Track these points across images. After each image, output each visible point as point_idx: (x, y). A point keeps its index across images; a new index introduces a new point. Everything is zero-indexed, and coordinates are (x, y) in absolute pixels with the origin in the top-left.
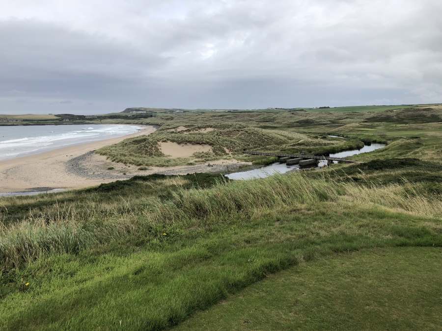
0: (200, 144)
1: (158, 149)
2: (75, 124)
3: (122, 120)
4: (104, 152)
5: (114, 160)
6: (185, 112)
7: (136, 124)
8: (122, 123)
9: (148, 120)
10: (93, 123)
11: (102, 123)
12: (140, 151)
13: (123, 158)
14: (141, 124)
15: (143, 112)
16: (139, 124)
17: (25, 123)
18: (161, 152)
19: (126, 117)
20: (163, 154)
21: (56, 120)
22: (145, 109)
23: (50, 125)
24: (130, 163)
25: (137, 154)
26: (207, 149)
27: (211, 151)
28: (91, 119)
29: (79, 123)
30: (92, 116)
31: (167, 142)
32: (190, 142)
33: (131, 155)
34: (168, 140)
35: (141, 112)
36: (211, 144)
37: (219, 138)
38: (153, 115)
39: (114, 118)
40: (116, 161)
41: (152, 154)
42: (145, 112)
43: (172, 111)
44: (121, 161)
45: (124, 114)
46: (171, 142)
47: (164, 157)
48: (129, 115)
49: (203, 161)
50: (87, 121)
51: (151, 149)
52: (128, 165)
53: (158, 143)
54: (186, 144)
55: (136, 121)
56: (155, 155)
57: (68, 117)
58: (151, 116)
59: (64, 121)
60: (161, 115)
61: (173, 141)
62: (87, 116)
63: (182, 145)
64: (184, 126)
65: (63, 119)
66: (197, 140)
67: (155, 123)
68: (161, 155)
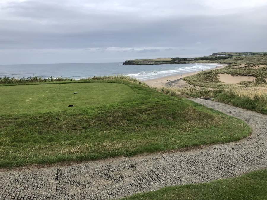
0: (247, 76)
1: (217, 78)
2: (181, 63)
3: (209, 61)
4: (186, 79)
5: (189, 83)
6: (254, 54)
7: (217, 63)
8: (208, 63)
9: (225, 61)
10: (191, 63)
11: (196, 63)
12: (206, 79)
13: (194, 83)
14: (220, 63)
15: (223, 55)
16: (219, 63)
17: (156, 63)
18: (219, 80)
19: (212, 59)
20: (220, 81)
21: (172, 61)
22: (225, 54)
23: (168, 64)
24: (197, 85)
25: (203, 81)
26: (252, 79)
27: (254, 81)
28: (190, 61)
29: (183, 63)
30: (191, 58)
31: (224, 74)
32: (240, 74)
33: (199, 81)
34: (225, 73)
35: (222, 55)
36: (255, 76)
37: (263, 72)
38: (230, 57)
39: (204, 59)
40: (190, 84)
41: (212, 81)
42: (225, 55)
43: (244, 54)
44: (192, 84)
45: (210, 57)
46: (227, 75)
47: (220, 83)
48: (214, 57)
49: (243, 87)
50: (188, 62)
51: (213, 78)
52: (196, 86)
53: (218, 74)
54: (237, 75)
55: (217, 61)
56: (214, 82)
57: (177, 59)
58: (228, 58)
59: (176, 62)
60: (235, 57)
61: (228, 73)
62: (189, 59)
63: (234, 76)
64: (245, 64)
65: (175, 61)
66: (245, 73)
67: (229, 62)
68: (219, 82)
